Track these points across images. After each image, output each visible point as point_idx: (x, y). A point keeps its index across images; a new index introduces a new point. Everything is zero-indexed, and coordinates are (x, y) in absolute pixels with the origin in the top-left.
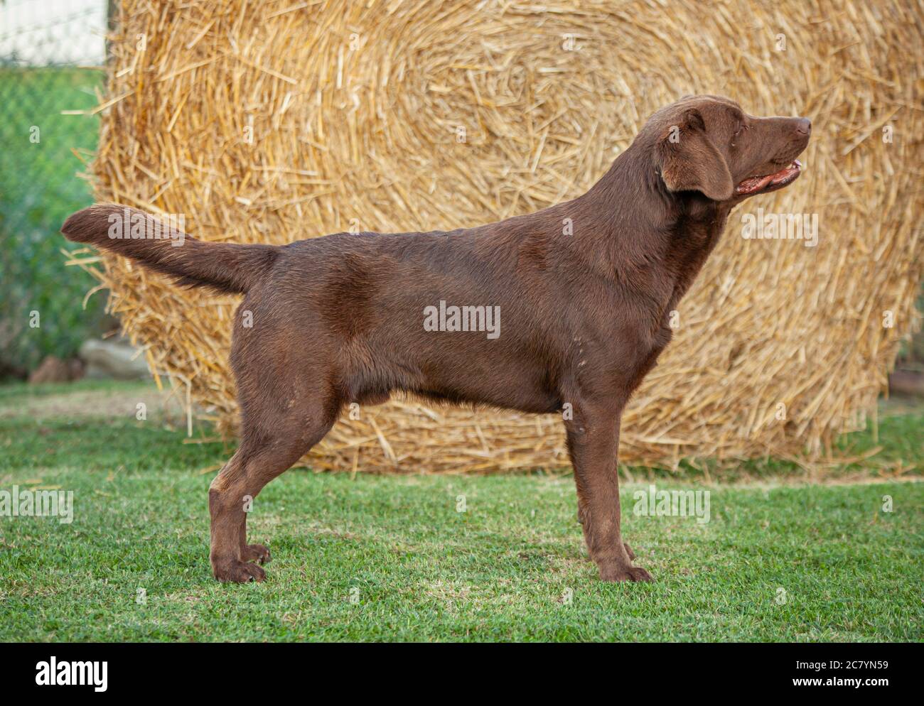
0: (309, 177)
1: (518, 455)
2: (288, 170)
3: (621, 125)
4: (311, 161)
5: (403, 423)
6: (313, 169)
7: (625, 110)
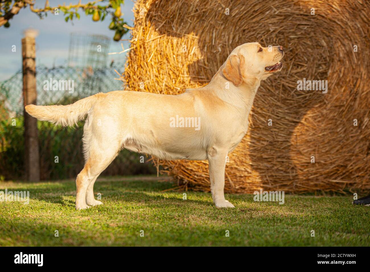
0: (202, 79)
1: (283, 187)
2: (194, 76)
3: (323, 58)
4: (202, 73)
5: (238, 174)
6: (203, 76)
7: (324, 52)
